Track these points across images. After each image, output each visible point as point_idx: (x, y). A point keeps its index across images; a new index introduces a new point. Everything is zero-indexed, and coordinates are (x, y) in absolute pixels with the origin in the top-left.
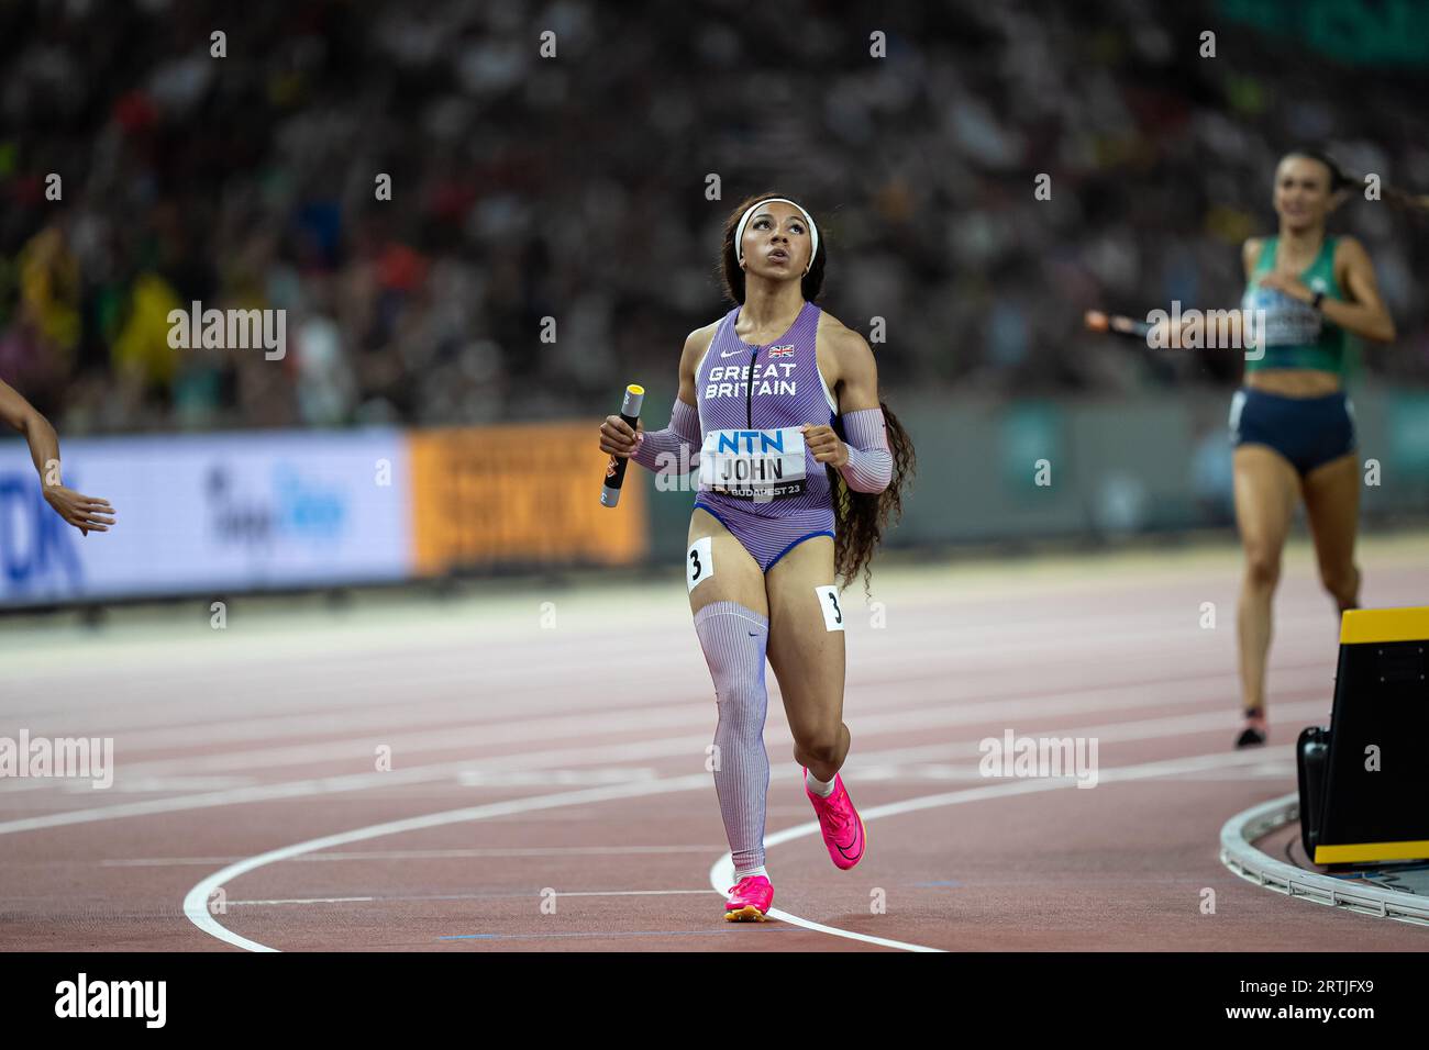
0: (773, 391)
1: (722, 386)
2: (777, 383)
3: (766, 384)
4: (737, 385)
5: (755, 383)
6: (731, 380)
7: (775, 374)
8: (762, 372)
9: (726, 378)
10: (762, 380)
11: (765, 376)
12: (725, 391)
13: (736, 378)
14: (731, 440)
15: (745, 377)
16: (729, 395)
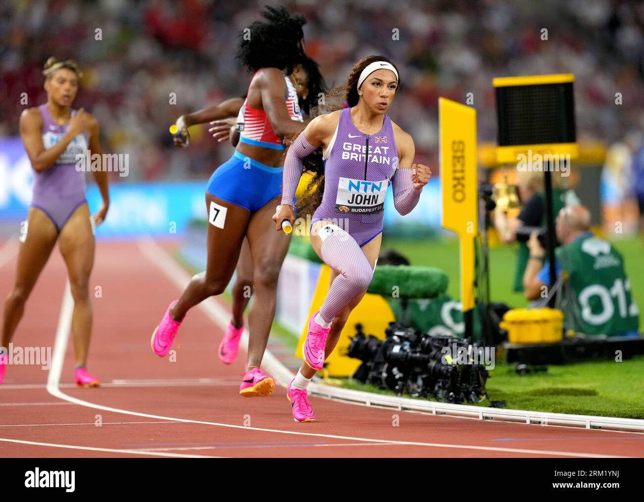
0: (379, 161)
1: (352, 154)
2: (381, 157)
3: (375, 157)
4: (360, 155)
5: (369, 156)
6: (356, 151)
7: (380, 153)
8: (373, 150)
9: (354, 150)
10: (373, 155)
11: (375, 152)
12: (354, 157)
13: (360, 151)
14: (356, 184)
15: (364, 152)
16: (357, 160)
